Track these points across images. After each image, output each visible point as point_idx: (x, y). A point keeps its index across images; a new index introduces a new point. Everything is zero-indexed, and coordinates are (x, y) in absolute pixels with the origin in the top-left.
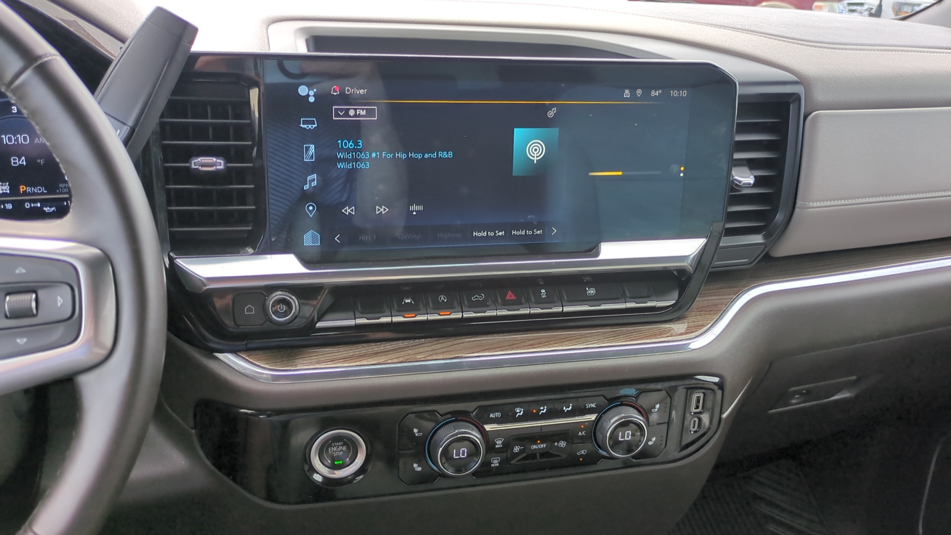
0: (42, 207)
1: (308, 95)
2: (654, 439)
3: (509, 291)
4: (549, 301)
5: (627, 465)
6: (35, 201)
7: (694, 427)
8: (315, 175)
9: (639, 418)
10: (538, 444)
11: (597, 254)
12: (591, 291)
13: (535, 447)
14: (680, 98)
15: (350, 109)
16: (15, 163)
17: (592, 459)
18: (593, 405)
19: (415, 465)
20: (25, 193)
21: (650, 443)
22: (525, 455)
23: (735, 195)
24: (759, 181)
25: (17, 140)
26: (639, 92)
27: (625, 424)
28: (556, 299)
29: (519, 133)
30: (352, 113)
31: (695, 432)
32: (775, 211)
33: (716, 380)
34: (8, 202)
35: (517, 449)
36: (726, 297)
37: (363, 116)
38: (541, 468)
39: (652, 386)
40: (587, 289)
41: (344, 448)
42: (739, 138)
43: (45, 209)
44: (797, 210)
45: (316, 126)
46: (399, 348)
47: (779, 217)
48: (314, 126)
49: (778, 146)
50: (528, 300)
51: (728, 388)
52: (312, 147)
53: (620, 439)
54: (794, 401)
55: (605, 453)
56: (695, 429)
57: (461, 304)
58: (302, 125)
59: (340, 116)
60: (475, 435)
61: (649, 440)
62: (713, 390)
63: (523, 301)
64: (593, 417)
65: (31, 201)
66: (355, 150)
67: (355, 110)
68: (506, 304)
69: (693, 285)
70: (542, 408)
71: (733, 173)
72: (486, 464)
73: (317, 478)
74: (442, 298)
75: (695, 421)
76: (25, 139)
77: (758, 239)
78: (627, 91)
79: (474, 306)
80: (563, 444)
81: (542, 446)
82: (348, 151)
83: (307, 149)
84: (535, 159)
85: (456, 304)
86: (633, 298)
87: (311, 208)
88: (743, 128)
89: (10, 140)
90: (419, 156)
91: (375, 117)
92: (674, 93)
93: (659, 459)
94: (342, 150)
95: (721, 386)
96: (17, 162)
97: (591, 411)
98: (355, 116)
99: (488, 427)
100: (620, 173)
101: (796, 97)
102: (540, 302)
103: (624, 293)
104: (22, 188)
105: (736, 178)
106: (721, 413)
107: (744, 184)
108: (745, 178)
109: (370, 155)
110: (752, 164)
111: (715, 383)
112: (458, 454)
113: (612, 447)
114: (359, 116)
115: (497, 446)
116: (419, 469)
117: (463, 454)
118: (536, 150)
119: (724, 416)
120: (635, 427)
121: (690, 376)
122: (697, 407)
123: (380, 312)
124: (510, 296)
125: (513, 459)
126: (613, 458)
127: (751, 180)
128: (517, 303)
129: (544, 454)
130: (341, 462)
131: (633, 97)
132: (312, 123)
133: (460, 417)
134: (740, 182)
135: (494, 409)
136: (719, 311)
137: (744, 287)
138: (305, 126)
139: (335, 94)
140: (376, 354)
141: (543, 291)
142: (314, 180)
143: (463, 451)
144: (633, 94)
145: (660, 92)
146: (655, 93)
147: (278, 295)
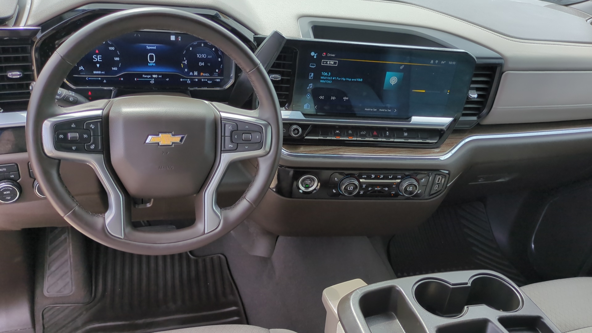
0: (207, 81)
1: (314, 56)
2: (420, 191)
3: (375, 132)
4: (389, 137)
5: (408, 198)
6: (205, 79)
7: (436, 188)
8: (312, 84)
9: (416, 183)
10: (378, 188)
11: (410, 121)
12: (406, 134)
13: (376, 189)
14: (453, 65)
15: (328, 61)
16: (200, 65)
17: (396, 195)
18: (400, 177)
19: (334, 190)
20: (202, 76)
21: (419, 192)
22: (372, 191)
23: (469, 101)
24: (479, 96)
25: (202, 56)
26: (437, 61)
27: (411, 185)
28: (392, 136)
29: (388, 74)
30: (328, 63)
31: (436, 190)
32: (484, 108)
33: (447, 172)
34: (196, 79)
35: (370, 189)
36: (457, 140)
37: (332, 64)
38: (377, 196)
39: (423, 172)
40: (404, 133)
41: (310, 182)
42: (474, 79)
43: (208, 82)
44: (493, 109)
45: (315, 66)
46: (333, 149)
47: (485, 111)
48: (314, 67)
49: (489, 84)
50: (381, 135)
51: (451, 175)
52: (313, 74)
53: (408, 190)
54: (480, 181)
55: (401, 194)
56: (436, 189)
57: (357, 134)
58: (310, 66)
59: (324, 64)
60: (356, 183)
61: (418, 191)
62: (445, 176)
63: (380, 136)
64: (399, 181)
65: (204, 79)
66: (327, 76)
67: (330, 62)
68: (373, 136)
69: (445, 135)
70: (381, 176)
71: (469, 93)
72: (359, 192)
73: (301, 191)
74: (350, 132)
75: (436, 186)
76: (205, 56)
77: (475, 118)
78: (432, 61)
79: (362, 136)
80: (386, 189)
81: (379, 189)
82: (325, 76)
83: (311, 74)
84: (393, 84)
85: (355, 135)
86: (421, 138)
87: (308, 95)
88: (476, 75)
89: (200, 56)
90: (350, 80)
91: (336, 65)
92: (450, 63)
93: (420, 198)
94: (323, 76)
95: (449, 174)
96: (201, 64)
97: (399, 179)
98: (330, 64)
99: (361, 180)
100: (424, 91)
101: (501, 65)
102: (386, 137)
103: (418, 136)
104: (202, 74)
105: (470, 95)
106: (447, 184)
107: (473, 98)
108: (474, 95)
109: (333, 78)
110: (477, 89)
111: (447, 173)
112: (350, 188)
113: (405, 193)
114: (331, 64)
115: (363, 187)
116: (335, 192)
117: (351, 189)
118: (393, 80)
119: (448, 185)
120: (413, 186)
121: (438, 170)
122: (438, 181)
123: (327, 135)
124: (375, 133)
125: (368, 192)
126: (404, 196)
127: (476, 96)
128: (377, 137)
129: (379, 191)
130: (308, 186)
131: (434, 63)
132: (314, 65)
133: (352, 176)
134: (471, 96)
135: (365, 174)
136: (453, 145)
137: (466, 136)
138: (311, 66)
139: (324, 56)
140: (325, 150)
141: (388, 132)
142: (311, 86)
143: (352, 188)
144: (434, 62)
145: (445, 62)
146: (442, 62)
147: (295, 127)
